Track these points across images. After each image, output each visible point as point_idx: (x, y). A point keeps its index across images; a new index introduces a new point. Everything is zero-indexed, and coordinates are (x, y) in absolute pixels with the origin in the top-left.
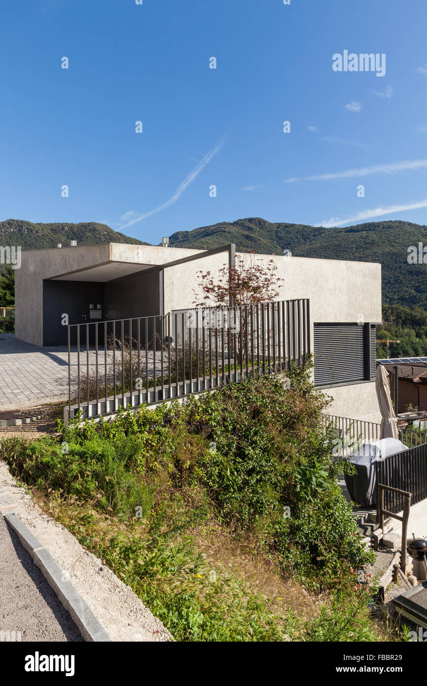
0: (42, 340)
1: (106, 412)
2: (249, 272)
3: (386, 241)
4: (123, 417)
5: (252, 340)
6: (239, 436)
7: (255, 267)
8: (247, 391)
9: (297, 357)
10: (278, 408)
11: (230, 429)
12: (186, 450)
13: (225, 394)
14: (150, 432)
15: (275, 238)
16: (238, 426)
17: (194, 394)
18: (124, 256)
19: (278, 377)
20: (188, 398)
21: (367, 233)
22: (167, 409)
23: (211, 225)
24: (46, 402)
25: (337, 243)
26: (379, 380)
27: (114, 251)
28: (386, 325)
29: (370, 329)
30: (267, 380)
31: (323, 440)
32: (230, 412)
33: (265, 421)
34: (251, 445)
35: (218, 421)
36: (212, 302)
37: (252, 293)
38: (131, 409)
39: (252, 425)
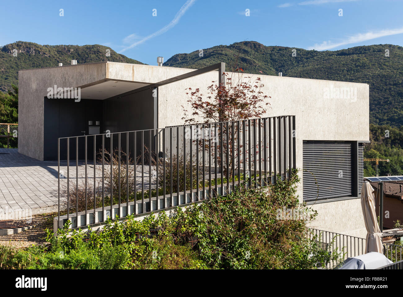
0: (43, 155)
1: (94, 222)
2: (236, 89)
3: (376, 64)
4: (111, 227)
5: (238, 155)
6: (224, 248)
7: (243, 84)
8: (233, 204)
9: (283, 172)
10: (263, 221)
11: (215, 241)
12: (171, 261)
13: (211, 207)
14: (136, 242)
15: (269, 60)
16: (224, 238)
17: (181, 206)
18: (120, 75)
19: (264, 191)
20: (176, 210)
21: (358, 56)
22: (154, 220)
23: (209, 48)
24: (39, 213)
25: (329, 65)
26: (364, 196)
27: (110, 70)
28: (376, 144)
29: (358, 147)
30: (253, 194)
31: (308, 253)
32: (216, 225)
33: (250, 234)
34: (236, 256)
35: (204, 233)
36: (201, 118)
37: (240, 110)
38: (119, 220)
39: (237, 238)
